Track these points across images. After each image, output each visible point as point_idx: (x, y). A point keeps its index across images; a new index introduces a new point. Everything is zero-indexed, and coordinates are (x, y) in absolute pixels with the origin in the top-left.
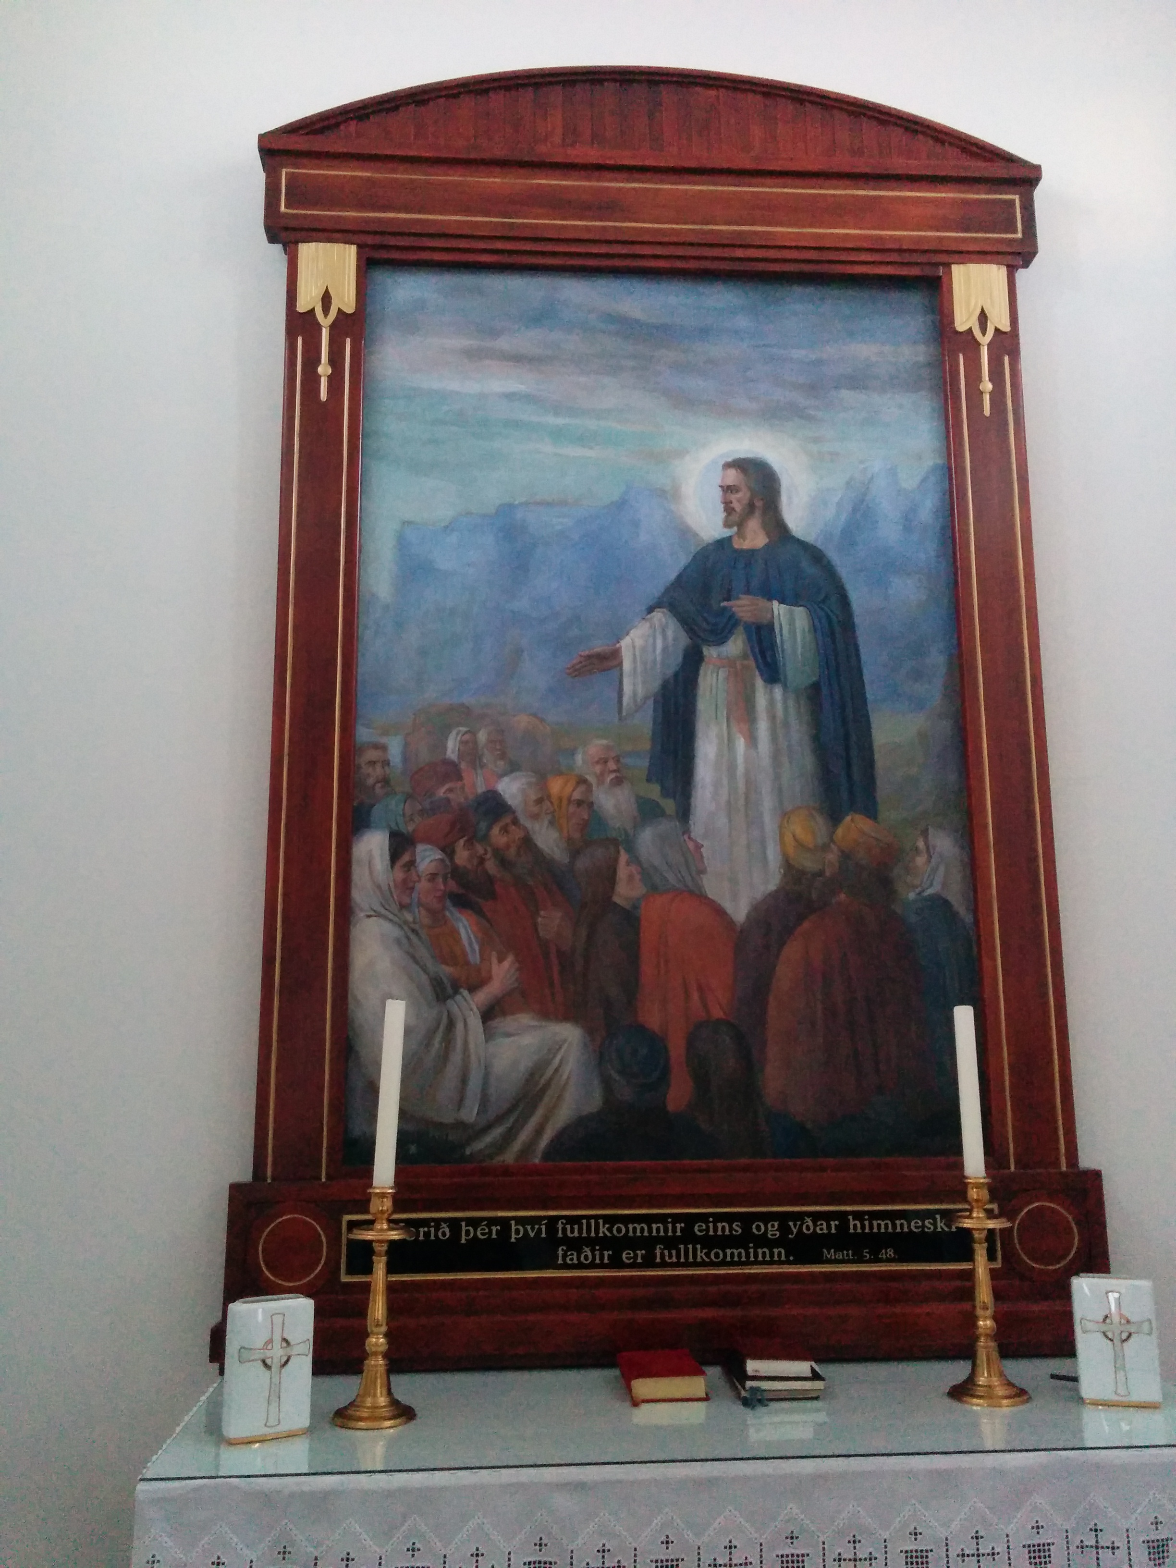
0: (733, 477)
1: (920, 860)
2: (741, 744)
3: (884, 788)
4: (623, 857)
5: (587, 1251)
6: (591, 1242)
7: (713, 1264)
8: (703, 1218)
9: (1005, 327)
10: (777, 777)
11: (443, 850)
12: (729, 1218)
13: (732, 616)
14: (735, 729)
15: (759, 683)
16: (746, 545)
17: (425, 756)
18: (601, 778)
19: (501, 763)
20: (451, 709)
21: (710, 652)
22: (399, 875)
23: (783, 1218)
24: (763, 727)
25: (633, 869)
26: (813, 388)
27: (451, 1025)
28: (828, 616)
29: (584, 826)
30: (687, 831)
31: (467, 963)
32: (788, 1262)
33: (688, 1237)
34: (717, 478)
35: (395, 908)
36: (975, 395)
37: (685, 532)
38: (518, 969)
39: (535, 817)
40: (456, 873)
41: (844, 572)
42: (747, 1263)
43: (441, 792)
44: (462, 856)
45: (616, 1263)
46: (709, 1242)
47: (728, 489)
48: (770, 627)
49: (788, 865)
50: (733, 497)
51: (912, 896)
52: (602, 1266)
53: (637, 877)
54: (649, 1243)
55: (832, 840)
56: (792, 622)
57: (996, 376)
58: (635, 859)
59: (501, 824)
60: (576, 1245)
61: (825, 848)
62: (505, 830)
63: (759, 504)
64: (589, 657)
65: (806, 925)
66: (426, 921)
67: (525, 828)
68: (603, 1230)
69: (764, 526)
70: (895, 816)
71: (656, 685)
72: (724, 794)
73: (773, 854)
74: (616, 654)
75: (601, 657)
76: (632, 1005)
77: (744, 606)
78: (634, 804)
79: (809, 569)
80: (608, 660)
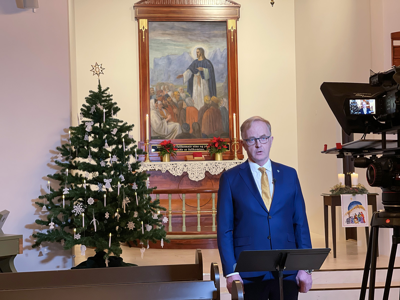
0: (198, 50)
1: (222, 102)
2: (199, 87)
3: (217, 93)
4: (184, 102)
5: (180, 149)
6: (181, 148)
7: (195, 151)
8: (194, 145)
9: (235, 29)
10: (204, 92)
11: (161, 101)
12: (197, 145)
13: (198, 70)
14: (198, 85)
15: (201, 79)
16: (200, 60)
17: (158, 89)
18: (181, 92)
19: (168, 90)
20: (162, 83)
21: (195, 75)
22: (156, 105)
23: (204, 146)
24: (202, 85)
25: (185, 104)
26: (209, 38)
27: (163, 123)
28: (211, 70)
29: (179, 98)
30: (192, 99)
31: (165, 116)
32: (204, 150)
33: (192, 147)
35: (156, 109)
36: (231, 39)
37: (192, 58)
38: (171, 116)
39: (173, 97)
40: (163, 104)
41: (213, 64)
42: (199, 150)
43: (161, 94)
44: (164, 102)
45: (184, 150)
46: (195, 148)
47: (197, 52)
48: (203, 71)
49: (205, 103)
50: (198, 53)
51: (221, 107)
52: (182, 151)
53: (186, 105)
54: (188, 148)
55: (211, 99)
56: (206, 71)
57: (234, 36)
58: (185, 102)
59: (168, 98)
61: (210, 101)
63: (201, 54)
64: (179, 76)
65: (207, 110)
66: (159, 110)
67: (172, 99)
68: (182, 147)
69: (202, 57)
70: (219, 96)
71: (188, 80)
72: (197, 94)
73: (203, 101)
74: (183, 75)
75: (181, 76)
76: (185, 121)
77: (199, 69)
78: (185, 95)
79: (208, 63)
80: (182, 76)
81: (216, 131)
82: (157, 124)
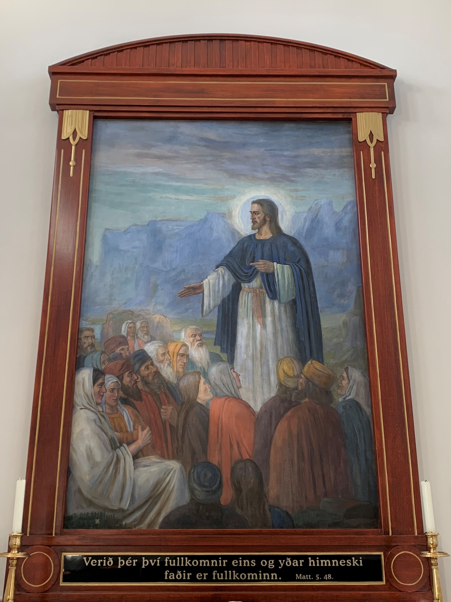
0: (256, 207)
1: (345, 382)
2: (258, 327)
3: (326, 350)
4: (202, 380)
5: (179, 573)
6: (181, 569)
7: (241, 581)
8: (237, 557)
9: (382, 139)
10: (276, 343)
11: (118, 377)
12: (250, 558)
13: (255, 268)
14: (256, 321)
15: (267, 299)
16: (262, 238)
17: (111, 334)
18: (192, 343)
19: (146, 337)
20: (124, 312)
21: (245, 286)
22: (97, 389)
23: (276, 558)
24: (269, 319)
25: (207, 386)
27: (118, 460)
28: (300, 270)
29: (185, 366)
30: (233, 368)
31: (127, 432)
32: (278, 580)
33: (229, 567)
34: (249, 208)
35: (94, 404)
36: (368, 170)
37: (234, 232)
38: (151, 434)
39: (162, 362)
40: (124, 388)
41: (308, 250)
42: (259, 581)
43: (118, 351)
44: (127, 379)
45: (193, 579)
46: (240, 570)
47: (254, 213)
48: (273, 274)
49: (280, 385)
50: (256, 216)
51: (340, 400)
52: (186, 581)
53: (209, 390)
54: (209, 570)
55: (302, 373)
56: (283, 272)
57: (378, 161)
58: (208, 381)
59: (145, 365)
60: (174, 570)
61: (298, 377)
62: (147, 368)
63: (268, 219)
64: (189, 288)
65: (289, 413)
66: (108, 411)
67: (157, 367)
68: (187, 563)
69: (270, 228)
70: (332, 361)
71: (219, 301)
72: (250, 353)
73: (273, 378)
74: (201, 287)
75: (194, 288)
76: (205, 452)
77: (261, 265)
78: (208, 357)
79: (291, 248)
80: (198, 290)
81: (326, 495)
82: (94, 465)
